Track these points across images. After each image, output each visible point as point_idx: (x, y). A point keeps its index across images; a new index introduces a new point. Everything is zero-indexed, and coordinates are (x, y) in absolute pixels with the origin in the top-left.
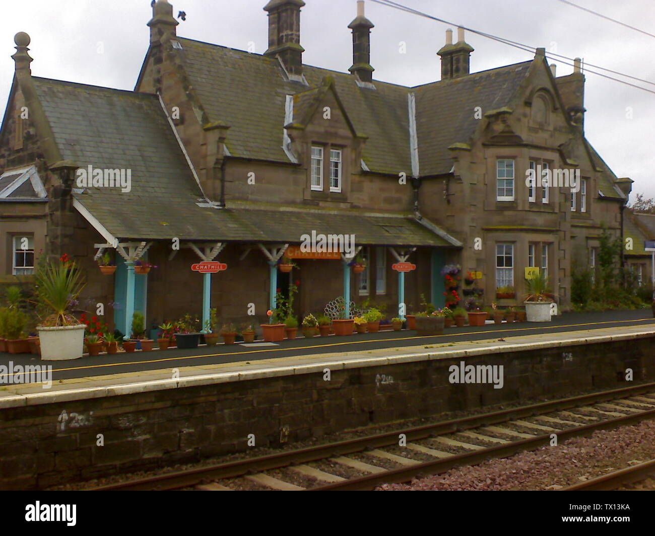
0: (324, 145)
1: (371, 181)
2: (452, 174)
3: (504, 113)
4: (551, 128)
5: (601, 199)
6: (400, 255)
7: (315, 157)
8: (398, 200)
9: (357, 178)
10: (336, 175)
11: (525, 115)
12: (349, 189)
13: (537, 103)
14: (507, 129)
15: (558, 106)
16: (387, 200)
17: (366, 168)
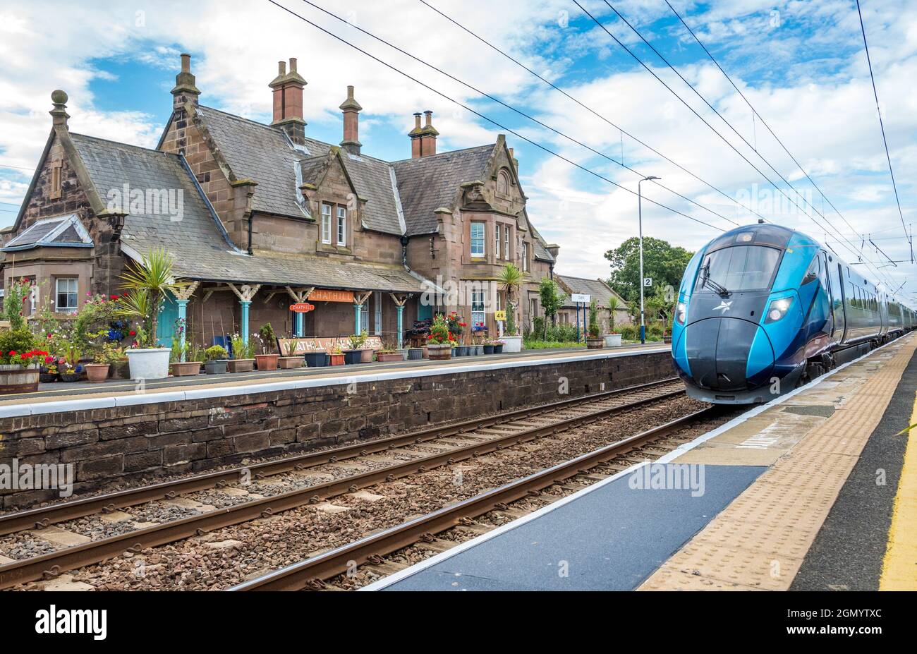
0: (333, 204)
1: (370, 238)
2: (437, 233)
3: (478, 184)
4: (510, 199)
5: (537, 260)
6: (399, 300)
7: (325, 213)
8: (391, 256)
9: (358, 234)
10: (341, 231)
11: (492, 188)
12: (352, 244)
13: (500, 178)
14: (480, 198)
15: (515, 182)
16: (382, 255)
17: (366, 226)
